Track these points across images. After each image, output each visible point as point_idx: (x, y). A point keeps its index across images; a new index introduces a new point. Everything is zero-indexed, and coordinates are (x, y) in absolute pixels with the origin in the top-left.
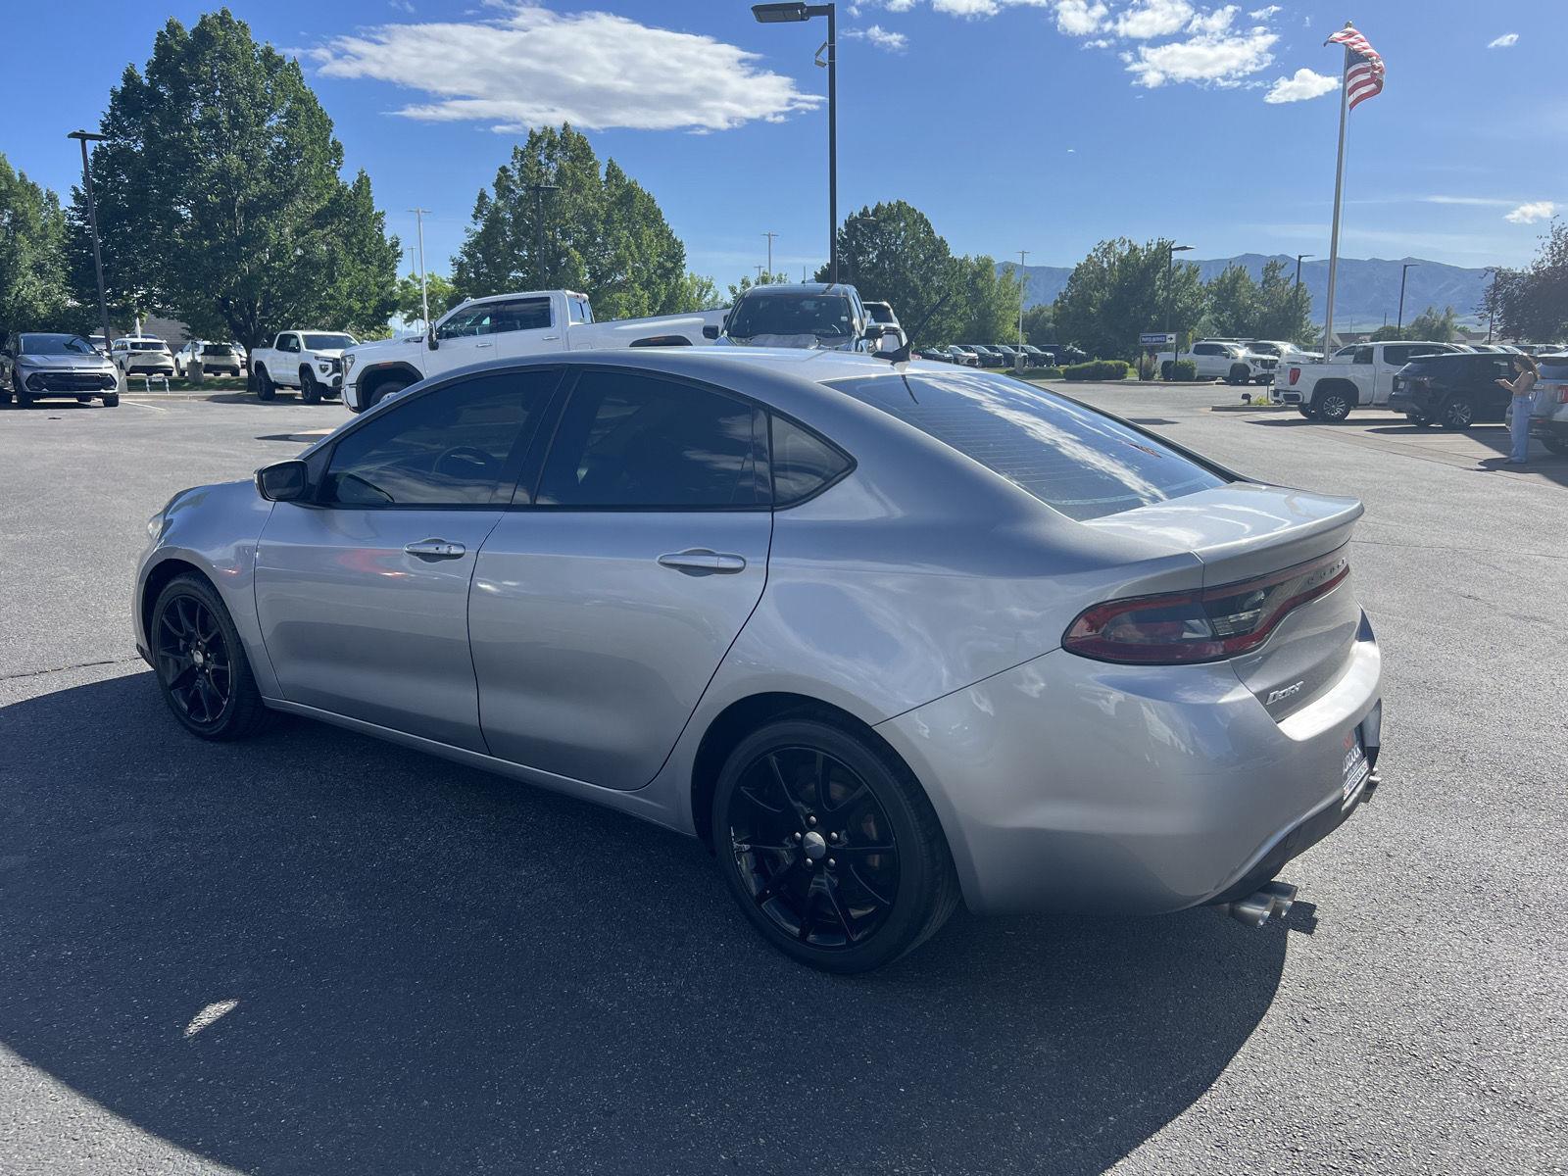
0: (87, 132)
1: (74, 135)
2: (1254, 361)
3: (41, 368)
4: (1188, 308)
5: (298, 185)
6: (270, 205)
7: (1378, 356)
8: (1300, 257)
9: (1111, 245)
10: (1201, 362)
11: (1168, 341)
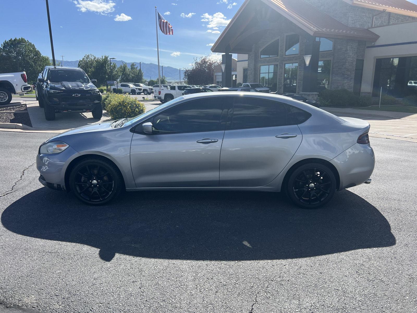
2: (136, 89)
4: (116, 75)
7: (177, 88)
8: (140, 62)
9: (88, 56)
10: (123, 89)
11: (115, 83)
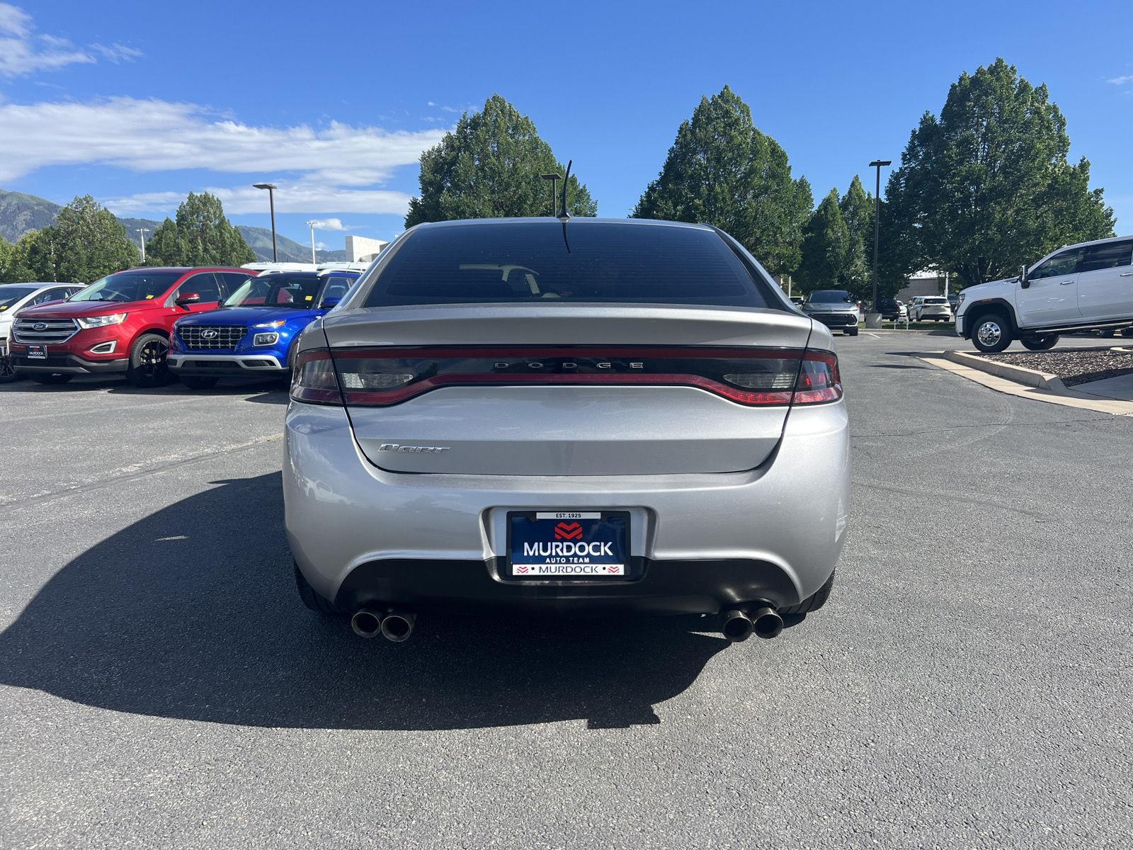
0: (881, 161)
1: (872, 164)
3: (814, 311)
5: (1023, 176)
6: (998, 194)
